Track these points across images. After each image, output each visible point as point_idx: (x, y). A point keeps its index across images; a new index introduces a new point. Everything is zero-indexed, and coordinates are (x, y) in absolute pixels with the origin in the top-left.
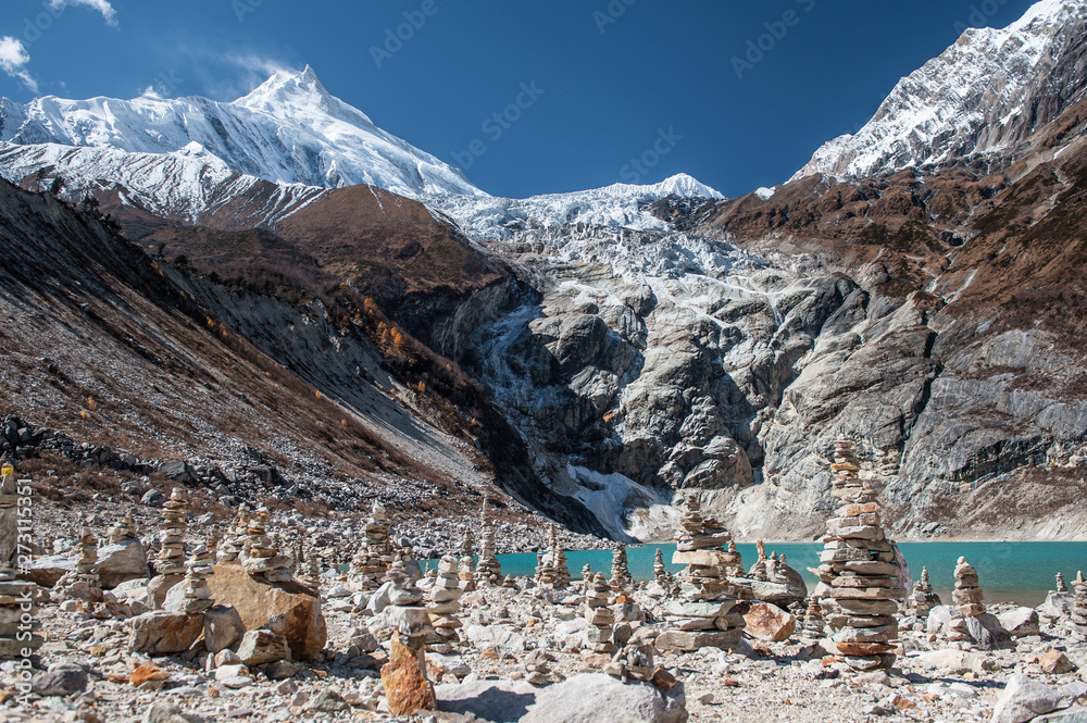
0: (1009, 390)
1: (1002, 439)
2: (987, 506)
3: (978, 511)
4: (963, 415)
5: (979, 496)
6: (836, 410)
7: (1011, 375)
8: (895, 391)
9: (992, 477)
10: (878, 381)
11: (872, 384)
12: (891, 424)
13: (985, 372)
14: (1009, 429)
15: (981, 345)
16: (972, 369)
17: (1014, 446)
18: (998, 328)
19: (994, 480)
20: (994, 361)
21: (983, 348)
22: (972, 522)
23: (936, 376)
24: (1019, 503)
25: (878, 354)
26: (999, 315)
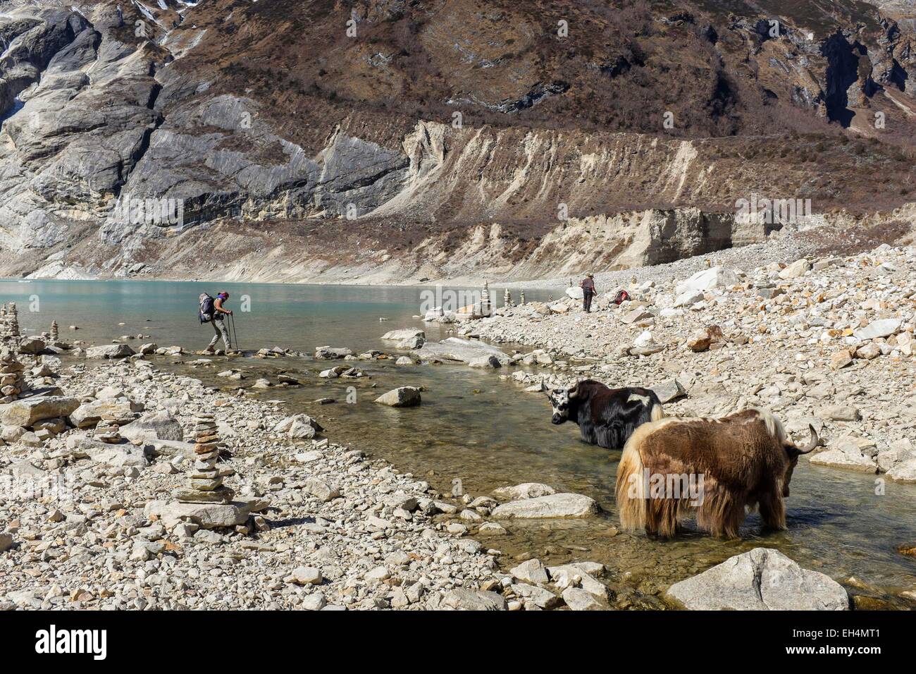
0: (217, 149)
1: (207, 191)
2: (189, 250)
3: (181, 255)
4: (176, 167)
5: (182, 241)
6: (57, 149)
7: (221, 134)
8: (116, 137)
9: (196, 225)
10: (101, 125)
11: (95, 127)
12: (109, 168)
13: (200, 129)
14: (213, 184)
15: (198, 104)
16: (189, 126)
17: (216, 199)
18: (216, 90)
19: (196, 228)
20: (208, 120)
21: (200, 107)
22: (174, 264)
23: (157, 127)
24: (215, 249)
25: (104, 98)
26: (217, 78)
